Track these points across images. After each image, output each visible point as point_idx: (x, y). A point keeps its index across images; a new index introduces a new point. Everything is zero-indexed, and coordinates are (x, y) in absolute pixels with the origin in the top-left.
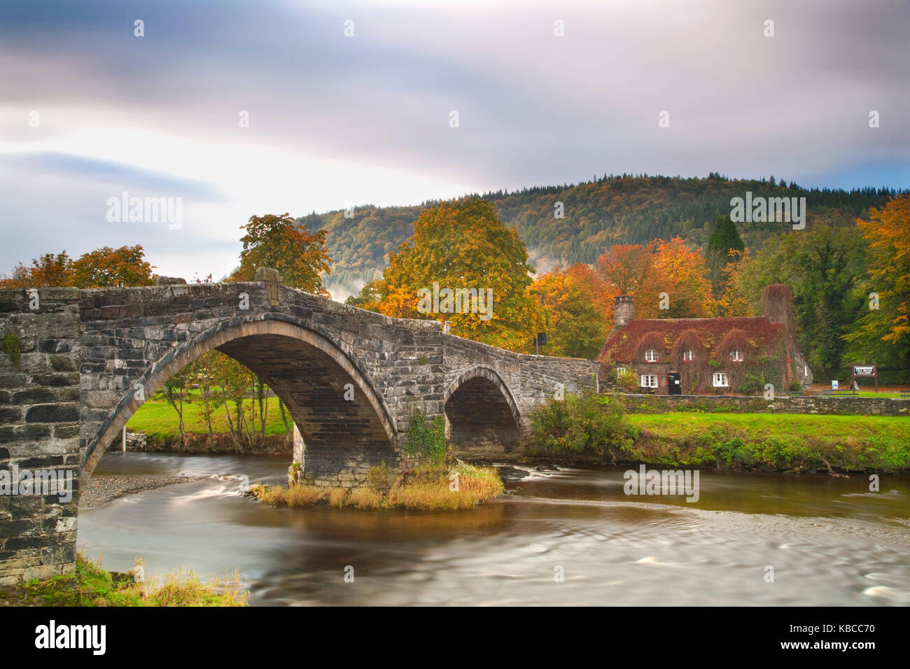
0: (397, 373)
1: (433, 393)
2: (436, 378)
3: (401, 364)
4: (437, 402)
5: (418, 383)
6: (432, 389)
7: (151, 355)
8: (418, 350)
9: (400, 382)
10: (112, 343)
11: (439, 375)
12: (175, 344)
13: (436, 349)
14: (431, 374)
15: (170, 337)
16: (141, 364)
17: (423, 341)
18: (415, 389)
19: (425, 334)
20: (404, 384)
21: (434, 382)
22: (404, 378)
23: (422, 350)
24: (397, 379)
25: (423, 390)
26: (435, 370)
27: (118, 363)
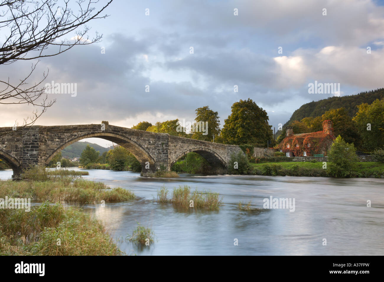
0: (156, 147)
1: (165, 152)
2: (166, 148)
3: (157, 145)
4: (166, 154)
5: (161, 149)
6: (165, 151)
7: (66, 139)
8: (162, 141)
9: (157, 149)
10: (56, 136)
11: (167, 147)
12: (73, 137)
13: (166, 140)
14: (165, 147)
15: (72, 135)
16: (64, 140)
17: (163, 139)
18: (160, 151)
19: (164, 137)
20: (158, 150)
21: (166, 149)
22: (158, 148)
23: (163, 141)
24: (156, 148)
25: (163, 151)
26: (166, 146)
27: (57, 140)
